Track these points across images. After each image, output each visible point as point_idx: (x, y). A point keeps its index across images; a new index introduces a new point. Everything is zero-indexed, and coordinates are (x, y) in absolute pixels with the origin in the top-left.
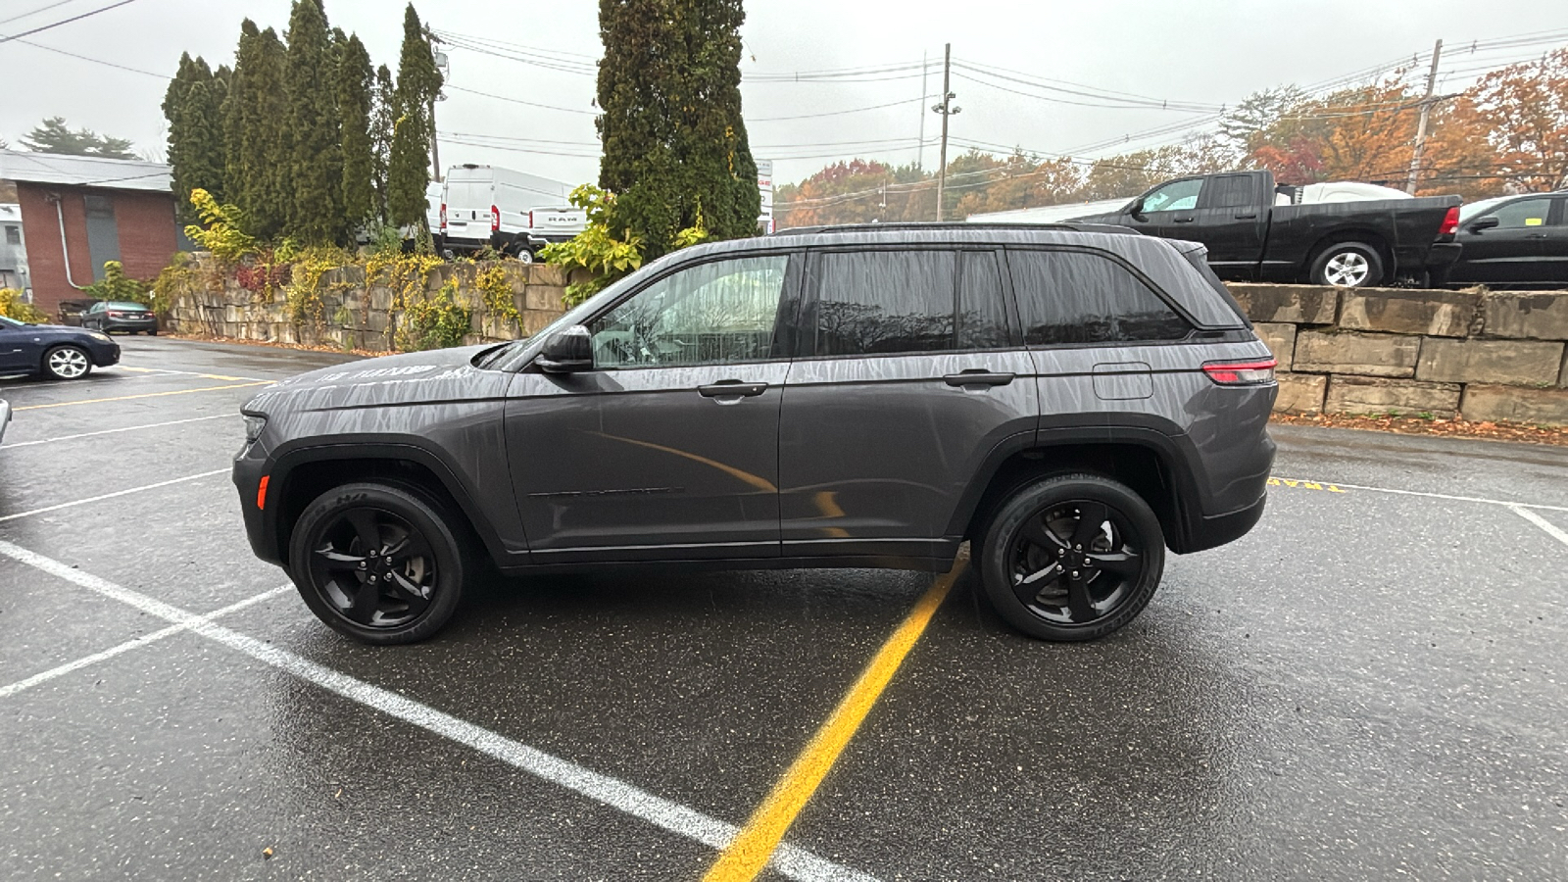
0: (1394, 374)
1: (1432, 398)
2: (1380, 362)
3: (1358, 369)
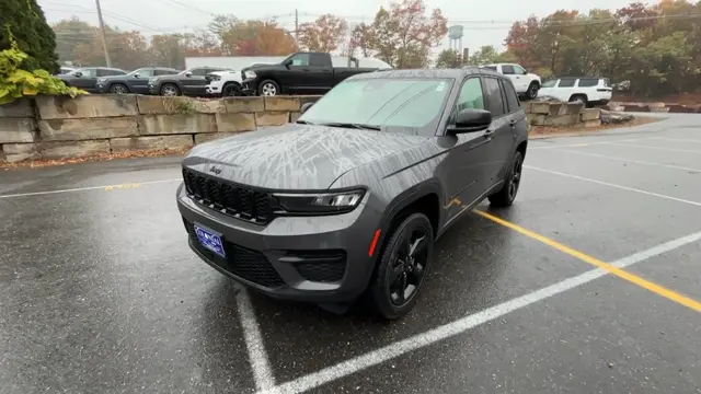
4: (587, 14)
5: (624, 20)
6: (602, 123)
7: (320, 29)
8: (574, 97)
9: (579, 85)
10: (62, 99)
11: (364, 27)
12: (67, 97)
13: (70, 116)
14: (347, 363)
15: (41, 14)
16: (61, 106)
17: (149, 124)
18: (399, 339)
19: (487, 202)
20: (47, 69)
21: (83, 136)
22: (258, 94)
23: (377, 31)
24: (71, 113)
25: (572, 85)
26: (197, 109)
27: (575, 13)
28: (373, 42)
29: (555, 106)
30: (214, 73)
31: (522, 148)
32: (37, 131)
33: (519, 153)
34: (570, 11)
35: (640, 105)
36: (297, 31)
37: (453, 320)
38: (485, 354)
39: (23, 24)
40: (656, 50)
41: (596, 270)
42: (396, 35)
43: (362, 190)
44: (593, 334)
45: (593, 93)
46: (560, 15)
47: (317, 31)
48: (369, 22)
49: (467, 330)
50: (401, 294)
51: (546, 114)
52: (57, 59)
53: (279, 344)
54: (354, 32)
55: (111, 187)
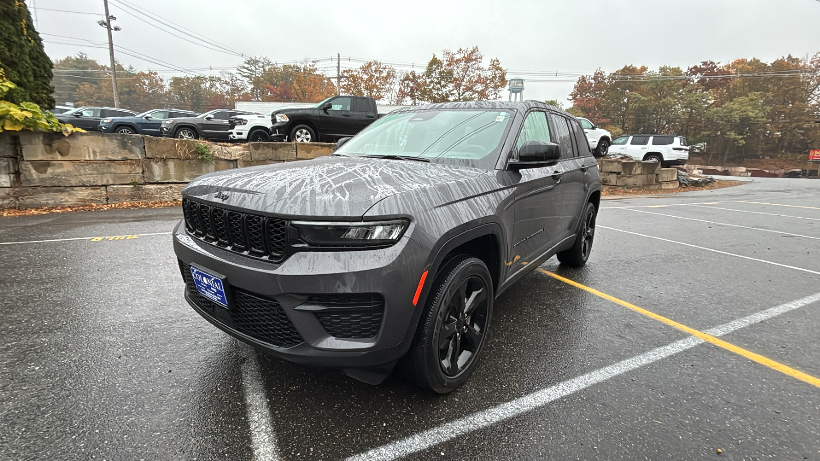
4: (657, 71)
5: (696, 79)
6: (681, 184)
7: (365, 77)
8: (648, 155)
9: (653, 144)
10: (52, 138)
11: (414, 76)
12: (59, 135)
13: (60, 158)
14: (383, 450)
15: (38, 40)
16: (50, 145)
17: (157, 170)
18: (450, 419)
19: (555, 261)
20: (38, 103)
21: (73, 182)
22: (289, 140)
23: (428, 81)
24: (62, 154)
25: (645, 143)
26: (216, 154)
27: (644, 69)
28: (424, 93)
29: (627, 165)
30: (239, 117)
31: (595, 199)
32: (17, 173)
33: (591, 205)
34: (639, 67)
35: (719, 169)
36: (339, 78)
37: (519, 396)
38: (560, 438)
39: (15, 50)
40: (732, 110)
41: (690, 339)
42: (451, 86)
43: (405, 221)
44: (694, 414)
45: (669, 152)
46: (628, 70)
47: (361, 78)
48: (420, 71)
49: (536, 408)
50: (454, 360)
51: (619, 173)
52: (52, 92)
53: (293, 425)
54: (403, 81)
55: (100, 239)
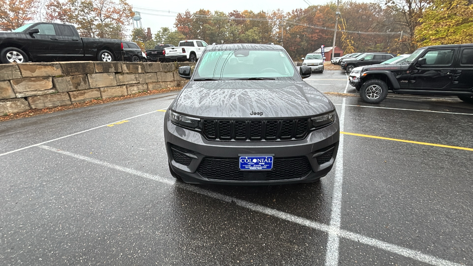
0: (136, 83)
1: (144, 87)
2: (134, 80)
3: (130, 83)
27: (209, 11)
46: (202, 12)
